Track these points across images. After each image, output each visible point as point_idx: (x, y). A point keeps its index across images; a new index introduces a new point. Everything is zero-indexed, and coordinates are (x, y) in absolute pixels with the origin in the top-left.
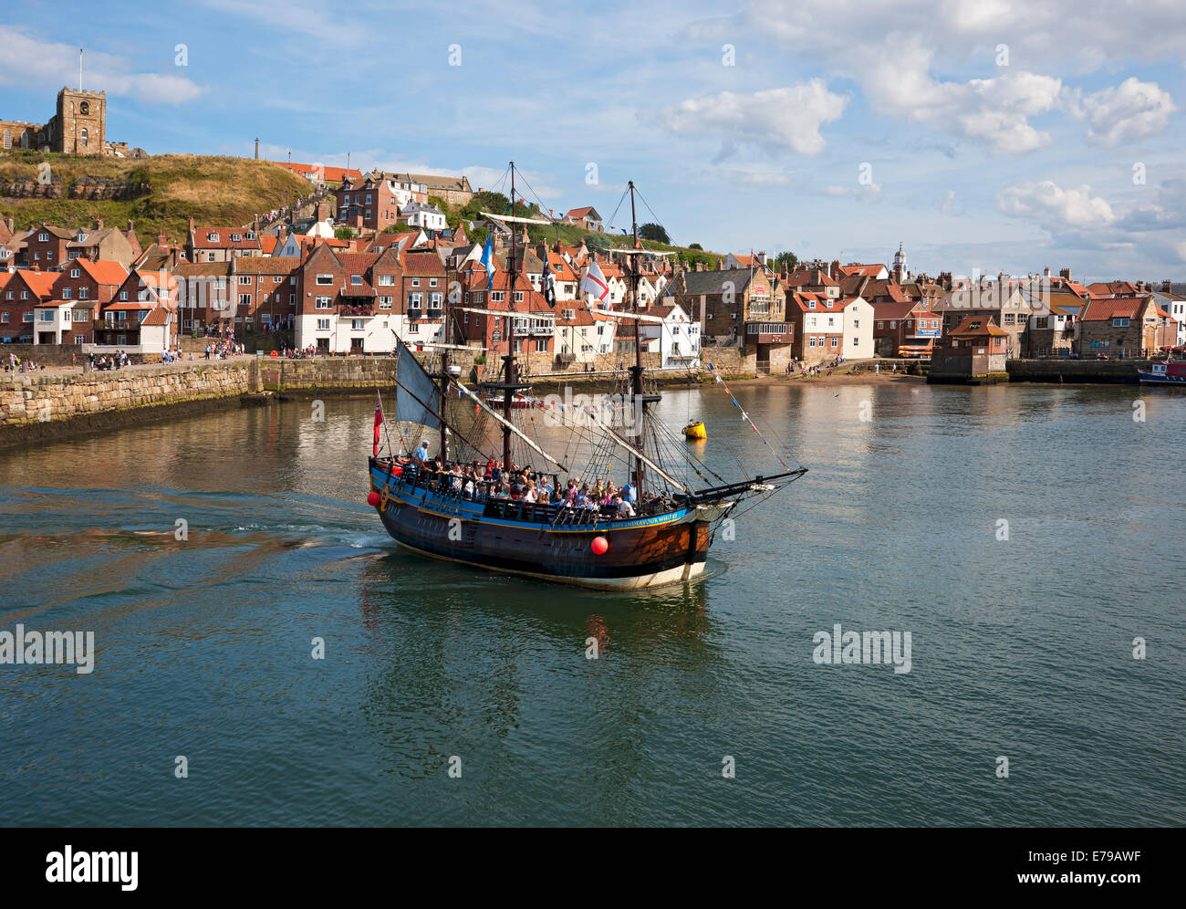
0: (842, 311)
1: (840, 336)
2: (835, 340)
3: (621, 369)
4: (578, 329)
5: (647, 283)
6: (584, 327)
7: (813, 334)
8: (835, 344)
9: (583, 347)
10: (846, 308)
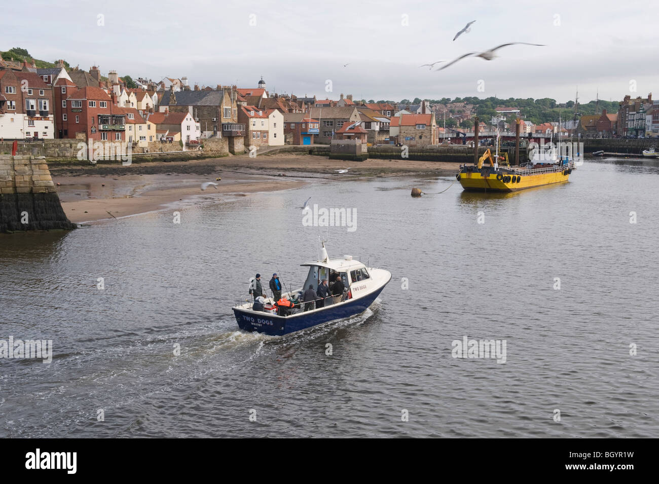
0: (268, 117)
1: (267, 132)
2: (264, 134)
3: (162, 151)
4: (138, 126)
5: (148, 96)
6: (140, 125)
7: (255, 131)
8: (265, 137)
9: (140, 137)
10: (270, 116)
